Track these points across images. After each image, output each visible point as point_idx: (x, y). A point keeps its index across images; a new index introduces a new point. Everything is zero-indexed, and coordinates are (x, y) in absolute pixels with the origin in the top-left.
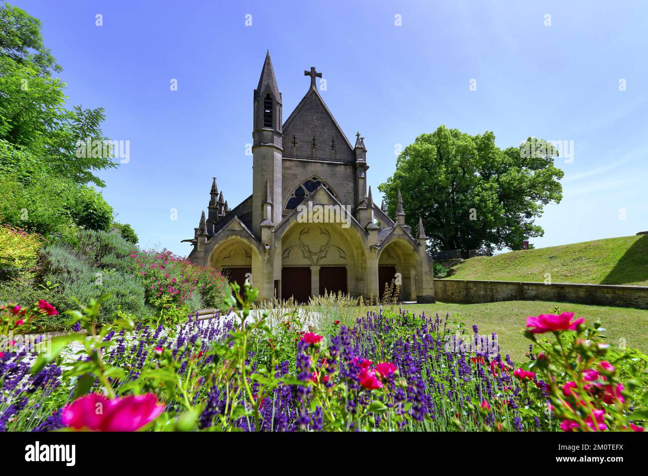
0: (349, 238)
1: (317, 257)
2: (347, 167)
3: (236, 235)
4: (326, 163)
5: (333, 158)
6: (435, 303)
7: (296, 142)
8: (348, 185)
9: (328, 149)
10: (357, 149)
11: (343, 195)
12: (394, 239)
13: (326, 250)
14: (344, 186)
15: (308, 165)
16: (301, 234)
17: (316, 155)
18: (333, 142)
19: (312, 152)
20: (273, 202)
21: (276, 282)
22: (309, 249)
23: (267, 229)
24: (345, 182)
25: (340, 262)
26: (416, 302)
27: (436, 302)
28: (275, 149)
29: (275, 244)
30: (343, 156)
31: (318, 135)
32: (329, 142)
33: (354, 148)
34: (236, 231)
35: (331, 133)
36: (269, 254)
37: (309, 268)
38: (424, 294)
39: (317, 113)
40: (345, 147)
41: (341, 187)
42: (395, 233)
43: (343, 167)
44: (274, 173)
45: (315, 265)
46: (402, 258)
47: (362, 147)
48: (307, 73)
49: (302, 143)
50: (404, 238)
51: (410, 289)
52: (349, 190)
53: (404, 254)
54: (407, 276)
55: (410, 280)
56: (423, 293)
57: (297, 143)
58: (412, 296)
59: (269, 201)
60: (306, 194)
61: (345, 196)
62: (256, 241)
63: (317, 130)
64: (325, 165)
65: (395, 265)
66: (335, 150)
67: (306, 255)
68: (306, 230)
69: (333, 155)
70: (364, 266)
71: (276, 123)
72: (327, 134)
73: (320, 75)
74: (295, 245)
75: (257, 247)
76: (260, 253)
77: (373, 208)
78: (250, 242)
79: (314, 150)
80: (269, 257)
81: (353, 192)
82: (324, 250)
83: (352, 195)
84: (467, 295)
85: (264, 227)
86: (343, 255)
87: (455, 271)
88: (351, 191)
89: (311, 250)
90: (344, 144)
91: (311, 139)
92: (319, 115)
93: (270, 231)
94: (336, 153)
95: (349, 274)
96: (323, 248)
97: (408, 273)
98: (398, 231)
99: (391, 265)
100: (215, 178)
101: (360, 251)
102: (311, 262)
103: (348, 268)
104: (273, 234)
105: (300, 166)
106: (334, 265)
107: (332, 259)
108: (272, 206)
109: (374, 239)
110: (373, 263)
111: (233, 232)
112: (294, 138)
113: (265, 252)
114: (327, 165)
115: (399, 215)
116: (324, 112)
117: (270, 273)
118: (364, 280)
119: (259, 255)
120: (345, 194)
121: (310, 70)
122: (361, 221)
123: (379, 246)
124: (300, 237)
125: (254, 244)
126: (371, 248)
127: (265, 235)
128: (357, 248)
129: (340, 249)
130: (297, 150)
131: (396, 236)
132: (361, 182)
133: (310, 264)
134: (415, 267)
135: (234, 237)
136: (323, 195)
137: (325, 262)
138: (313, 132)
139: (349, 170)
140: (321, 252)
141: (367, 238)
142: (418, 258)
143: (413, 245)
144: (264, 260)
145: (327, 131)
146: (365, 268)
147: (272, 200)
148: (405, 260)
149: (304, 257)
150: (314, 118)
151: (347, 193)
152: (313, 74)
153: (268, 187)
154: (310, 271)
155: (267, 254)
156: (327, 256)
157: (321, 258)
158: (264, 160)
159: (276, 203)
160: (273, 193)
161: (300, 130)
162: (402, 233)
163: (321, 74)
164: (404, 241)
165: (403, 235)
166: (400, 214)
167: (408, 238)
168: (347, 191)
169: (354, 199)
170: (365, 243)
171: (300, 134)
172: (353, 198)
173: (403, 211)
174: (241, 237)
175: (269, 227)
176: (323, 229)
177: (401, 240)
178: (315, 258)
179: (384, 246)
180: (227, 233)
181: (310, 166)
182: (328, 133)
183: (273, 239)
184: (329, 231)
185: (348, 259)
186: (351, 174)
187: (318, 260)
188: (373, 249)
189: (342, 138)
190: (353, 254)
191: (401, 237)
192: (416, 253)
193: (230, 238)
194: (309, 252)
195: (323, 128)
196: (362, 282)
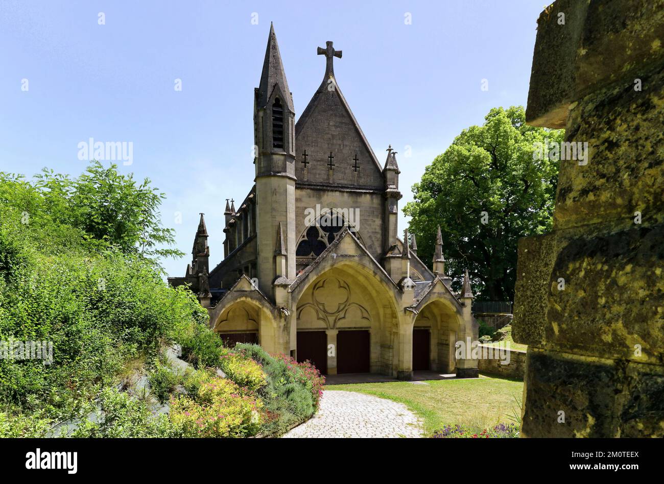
0: (374, 294)
1: (334, 318)
2: (374, 196)
3: (246, 297)
4: (347, 192)
5: (355, 184)
6: (478, 377)
7: (307, 161)
8: (374, 221)
9: (349, 170)
10: (388, 172)
11: (369, 235)
12: (434, 298)
13: (345, 310)
14: (370, 223)
15: (324, 195)
16: (314, 289)
17: (333, 179)
18: (356, 160)
19: (328, 175)
20: (287, 252)
21: (292, 352)
22: (325, 309)
23: (282, 288)
24: (371, 218)
25: (362, 324)
26: (455, 375)
27: (480, 376)
28: (288, 180)
29: (291, 308)
30: (369, 180)
31: (336, 150)
32: (350, 160)
33: (383, 167)
34: (246, 291)
35: (353, 146)
36: (285, 320)
37: (324, 332)
38: (466, 367)
39: (336, 116)
40: (372, 167)
41: (366, 226)
42: (435, 291)
43: (368, 196)
44: (288, 213)
45: (331, 329)
46: (439, 319)
47: (395, 168)
48: (320, 52)
49: (315, 163)
50: (445, 298)
51: (448, 359)
52: (375, 229)
53: (442, 315)
54: (445, 342)
55: (449, 348)
56: (464, 365)
57: (308, 163)
58: (450, 367)
59: (283, 252)
60: (320, 235)
61: (370, 237)
62: (270, 304)
63: (335, 141)
64: (345, 194)
65: (430, 327)
66: (359, 171)
67: (321, 316)
68: (321, 282)
69: (356, 180)
70: (394, 330)
71: (289, 143)
72: (347, 148)
73: (339, 55)
74: (306, 304)
75: (271, 312)
76: (275, 318)
77: (409, 259)
78: (263, 305)
79: (331, 172)
80: (285, 323)
81: (380, 232)
82: (343, 309)
83: (379, 236)
84: (517, 369)
85: (279, 286)
86: (366, 315)
87: (503, 335)
88: (379, 230)
89: (326, 309)
90: (371, 162)
91: (326, 156)
92: (338, 119)
93: (286, 291)
94: (359, 177)
95: (373, 339)
96: (342, 307)
97: (446, 339)
98: (439, 289)
99: (424, 327)
100: (202, 214)
101: (389, 311)
102: (327, 325)
103: (372, 331)
104: (290, 294)
105: (313, 197)
106: (355, 328)
107: (353, 320)
108: (286, 257)
109: (409, 299)
110: (407, 328)
111: (242, 293)
112: (305, 155)
113: (281, 317)
114: (348, 194)
115: (438, 262)
116: (345, 113)
117: (286, 343)
118: (393, 348)
119: (273, 321)
120: (371, 234)
121: (324, 47)
122: (392, 273)
123: (415, 308)
124: (313, 293)
125: (267, 308)
126: (405, 309)
127: (281, 295)
128: (384, 307)
129: (363, 308)
130: (308, 173)
131: (436, 294)
132: (392, 218)
133: (326, 327)
134: (455, 332)
135: (243, 299)
136: (349, 244)
137: (344, 324)
138: (330, 145)
139: (376, 201)
140: (338, 311)
141: (401, 298)
142: (461, 322)
143: (455, 306)
144: (280, 327)
145: (347, 143)
146: (396, 334)
147: (286, 250)
148: (442, 321)
149: (319, 319)
150: (331, 124)
151: (373, 232)
152: (329, 52)
153: (282, 233)
154: (326, 335)
155: (283, 320)
156: (347, 316)
157: (339, 319)
158: (275, 196)
159: (290, 253)
160: (287, 240)
161: (312, 142)
162: (443, 290)
163: (341, 52)
164: (446, 301)
165: (444, 294)
166: (439, 260)
167: (450, 297)
168: (374, 231)
169: (382, 241)
170: (398, 304)
171: (313, 149)
172: (380, 240)
173: (442, 257)
174: (251, 299)
175: (285, 286)
176: (342, 283)
177: (442, 300)
178: (331, 319)
179: (421, 307)
180: (236, 294)
181: (325, 196)
182: (350, 146)
183: (290, 301)
184: (349, 284)
185: (372, 319)
186: (379, 207)
187: (335, 322)
188: (407, 312)
189: (367, 154)
190: (378, 314)
191: (442, 295)
192: (458, 316)
193: (239, 300)
194: (325, 311)
195: (343, 139)
196: (391, 350)
